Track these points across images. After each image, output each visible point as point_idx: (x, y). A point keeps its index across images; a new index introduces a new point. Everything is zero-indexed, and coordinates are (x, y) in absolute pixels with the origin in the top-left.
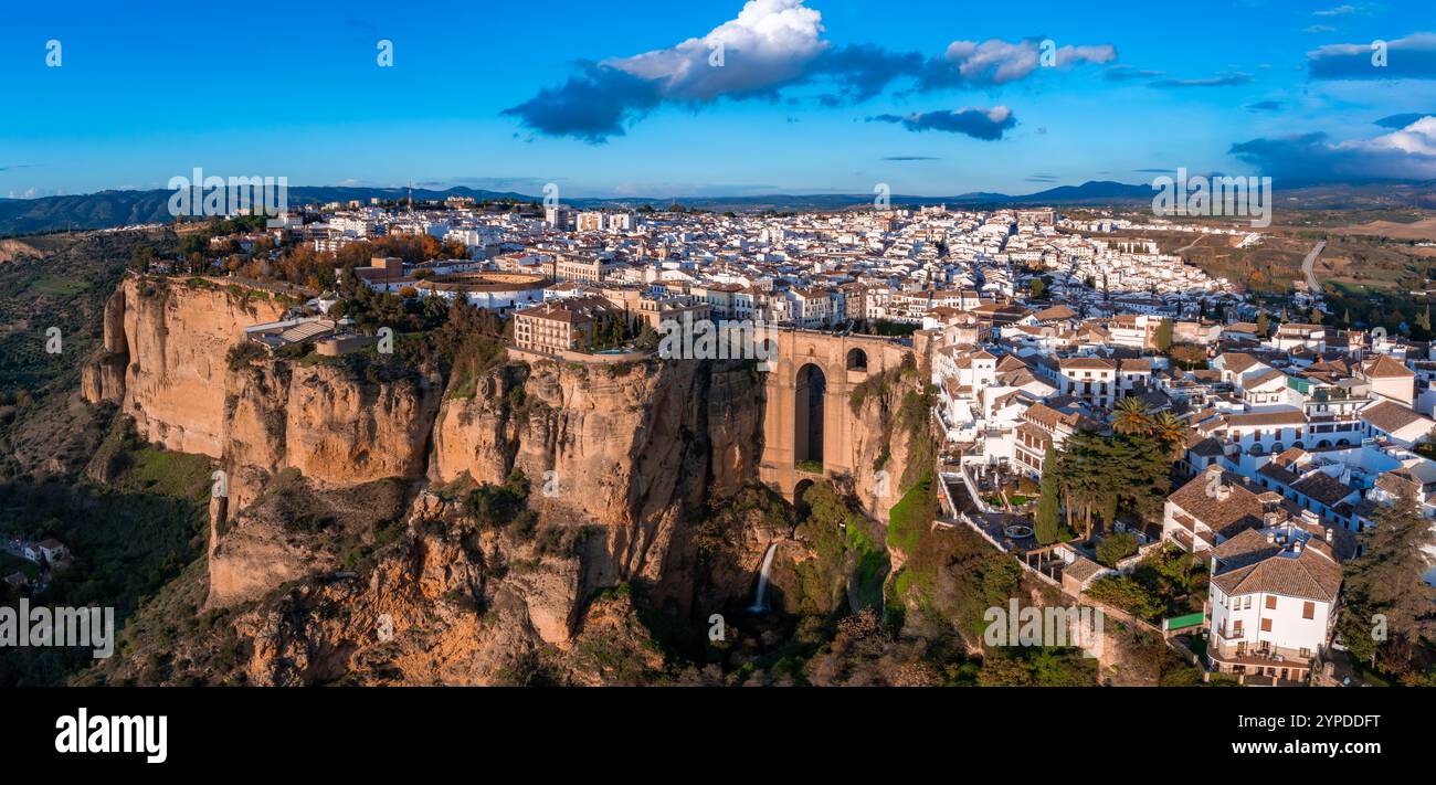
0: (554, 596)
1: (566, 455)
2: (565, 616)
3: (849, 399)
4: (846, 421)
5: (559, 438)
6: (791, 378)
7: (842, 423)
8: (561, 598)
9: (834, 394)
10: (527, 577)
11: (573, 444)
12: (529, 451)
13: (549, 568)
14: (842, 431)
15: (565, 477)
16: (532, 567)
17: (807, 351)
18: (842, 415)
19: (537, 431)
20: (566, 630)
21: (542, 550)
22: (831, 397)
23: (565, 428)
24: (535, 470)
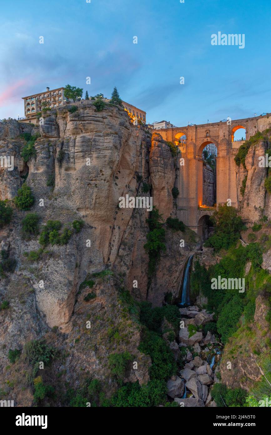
0: (56, 278)
1: (63, 170)
2: (66, 297)
3: (234, 157)
4: (232, 172)
5: (57, 155)
6: (195, 153)
7: (229, 175)
8: (62, 280)
9: (223, 157)
10: (35, 266)
11: (68, 162)
12: (36, 172)
13: (52, 255)
14: (229, 179)
15: (63, 186)
16: (38, 257)
17: (205, 134)
18: (229, 169)
19: (41, 155)
20: (66, 311)
21: (46, 242)
22: (221, 160)
23: (62, 148)
24: (39, 184)
